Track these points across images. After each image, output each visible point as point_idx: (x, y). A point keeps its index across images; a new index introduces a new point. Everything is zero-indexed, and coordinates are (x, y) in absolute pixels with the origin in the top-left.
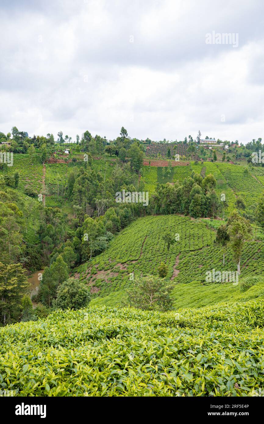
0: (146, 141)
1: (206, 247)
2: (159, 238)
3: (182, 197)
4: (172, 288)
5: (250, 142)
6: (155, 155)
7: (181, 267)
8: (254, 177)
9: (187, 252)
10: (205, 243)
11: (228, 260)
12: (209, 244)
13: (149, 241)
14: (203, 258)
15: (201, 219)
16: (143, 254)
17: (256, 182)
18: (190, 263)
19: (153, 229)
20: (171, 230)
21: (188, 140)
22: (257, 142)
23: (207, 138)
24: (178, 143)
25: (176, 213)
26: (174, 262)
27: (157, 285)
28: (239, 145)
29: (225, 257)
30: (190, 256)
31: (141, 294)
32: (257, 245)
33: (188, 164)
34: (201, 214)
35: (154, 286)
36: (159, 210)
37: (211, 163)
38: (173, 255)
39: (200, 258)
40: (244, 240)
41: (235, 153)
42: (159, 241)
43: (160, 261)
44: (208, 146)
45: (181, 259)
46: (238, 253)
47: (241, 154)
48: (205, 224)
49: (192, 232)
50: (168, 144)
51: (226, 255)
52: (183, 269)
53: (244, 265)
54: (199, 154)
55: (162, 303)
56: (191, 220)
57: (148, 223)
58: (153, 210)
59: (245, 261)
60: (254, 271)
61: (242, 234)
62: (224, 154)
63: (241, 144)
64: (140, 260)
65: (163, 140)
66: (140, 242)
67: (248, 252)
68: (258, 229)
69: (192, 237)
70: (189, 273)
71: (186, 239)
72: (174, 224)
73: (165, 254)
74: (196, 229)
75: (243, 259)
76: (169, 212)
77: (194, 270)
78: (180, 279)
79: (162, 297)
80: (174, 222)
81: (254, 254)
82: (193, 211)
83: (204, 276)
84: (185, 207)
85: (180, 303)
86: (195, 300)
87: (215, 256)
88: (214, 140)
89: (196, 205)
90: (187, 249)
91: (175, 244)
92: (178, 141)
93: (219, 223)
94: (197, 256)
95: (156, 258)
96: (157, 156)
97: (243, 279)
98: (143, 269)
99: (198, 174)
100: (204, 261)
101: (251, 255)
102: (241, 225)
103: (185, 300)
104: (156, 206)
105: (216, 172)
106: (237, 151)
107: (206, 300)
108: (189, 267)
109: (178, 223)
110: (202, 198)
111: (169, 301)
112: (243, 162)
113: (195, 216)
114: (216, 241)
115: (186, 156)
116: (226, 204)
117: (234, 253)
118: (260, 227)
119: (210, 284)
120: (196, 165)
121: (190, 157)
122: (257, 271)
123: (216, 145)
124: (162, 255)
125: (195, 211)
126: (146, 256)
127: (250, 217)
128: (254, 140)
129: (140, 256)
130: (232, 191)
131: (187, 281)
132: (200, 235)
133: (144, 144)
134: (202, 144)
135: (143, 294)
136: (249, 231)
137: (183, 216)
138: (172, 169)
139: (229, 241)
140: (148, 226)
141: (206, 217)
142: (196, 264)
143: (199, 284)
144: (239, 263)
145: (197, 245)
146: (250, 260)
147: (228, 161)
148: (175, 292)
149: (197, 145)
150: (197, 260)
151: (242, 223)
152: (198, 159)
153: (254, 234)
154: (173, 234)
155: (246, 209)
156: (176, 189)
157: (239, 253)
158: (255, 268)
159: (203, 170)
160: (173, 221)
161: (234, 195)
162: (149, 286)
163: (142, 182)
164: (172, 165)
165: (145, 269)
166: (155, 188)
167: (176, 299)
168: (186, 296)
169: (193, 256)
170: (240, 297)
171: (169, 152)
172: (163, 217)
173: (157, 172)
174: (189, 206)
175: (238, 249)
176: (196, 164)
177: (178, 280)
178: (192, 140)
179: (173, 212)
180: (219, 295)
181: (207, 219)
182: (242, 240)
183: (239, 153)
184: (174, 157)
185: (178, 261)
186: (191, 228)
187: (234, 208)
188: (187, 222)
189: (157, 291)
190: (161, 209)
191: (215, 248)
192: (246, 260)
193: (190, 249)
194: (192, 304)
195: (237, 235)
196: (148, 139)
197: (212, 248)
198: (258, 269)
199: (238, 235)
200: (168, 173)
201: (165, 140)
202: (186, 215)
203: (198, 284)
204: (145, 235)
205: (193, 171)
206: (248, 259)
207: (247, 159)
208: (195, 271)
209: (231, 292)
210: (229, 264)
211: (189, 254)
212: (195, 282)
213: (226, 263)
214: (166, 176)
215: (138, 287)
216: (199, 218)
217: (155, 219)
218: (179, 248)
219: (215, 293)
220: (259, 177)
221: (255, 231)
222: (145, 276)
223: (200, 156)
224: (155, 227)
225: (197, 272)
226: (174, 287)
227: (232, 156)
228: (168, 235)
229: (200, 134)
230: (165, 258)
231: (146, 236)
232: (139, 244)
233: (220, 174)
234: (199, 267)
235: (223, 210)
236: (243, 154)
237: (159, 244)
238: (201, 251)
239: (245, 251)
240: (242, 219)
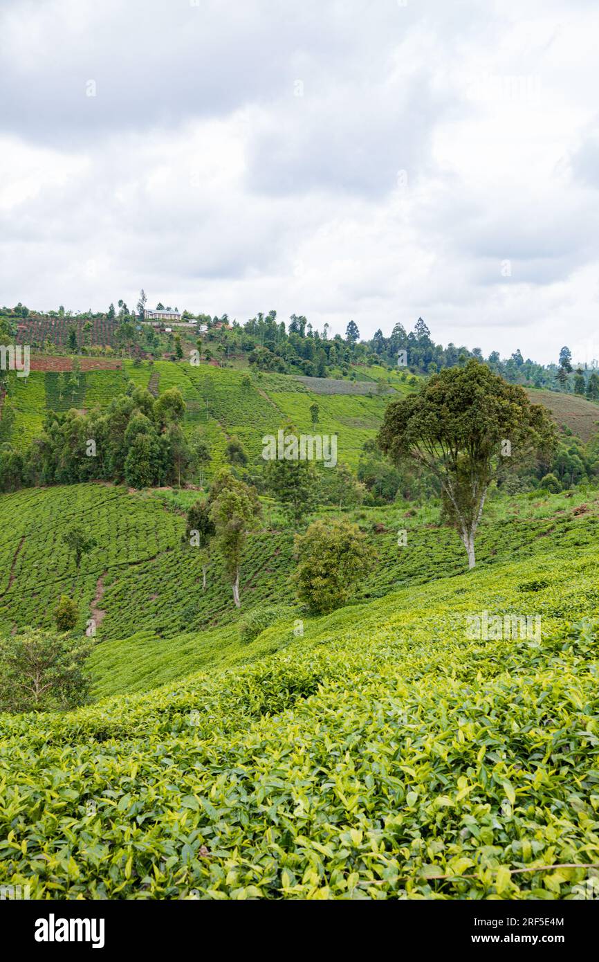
0: (16, 310)
1: (165, 554)
2: (55, 540)
3: (106, 443)
4: (85, 655)
5: (252, 319)
6: (39, 344)
7: (108, 602)
8: (262, 393)
9: (122, 567)
10: (163, 545)
11: (213, 578)
12: (171, 545)
13: (30, 547)
14: (158, 578)
15: (153, 490)
16: (16, 581)
17: (268, 404)
18: (129, 592)
19: (38, 519)
20: (82, 519)
21: (118, 310)
22: (268, 319)
23: (160, 307)
24: (94, 317)
25: (94, 479)
26: (92, 594)
27: (49, 650)
28: (231, 325)
29: (208, 572)
30: (129, 577)
31: (11, 676)
32: (273, 541)
33: (118, 367)
34: (151, 479)
35: (44, 654)
36: (53, 475)
37: (171, 363)
38: (89, 577)
39: (151, 580)
40: (245, 531)
41: (223, 342)
42: (54, 546)
43: (60, 594)
44: (163, 326)
45: (109, 585)
46: (234, 561)
47: (235, 343)
48: (161, 501)
49: (132, 522)
50: (69, 319)
51: (209, 568)
52: (113, 607)
53: (247, 585)
54: (142, 342)
55: (65, 691)
56: (130, 494)
57: (27, 505)
58: (37, 474)
59: (249, 577)
60: (267, 596)
61: (240, 520)
62: (199, 343)
63: (234, 322)
64: (10, 597)
65: (57, 310)
66: (8, 553)
67: (255, 556)
68: (274, 505)
69: (132, 531)
70: (127, 615)
71: (120, 538)
72: (89, 505)
73: (70, 576)
74: (142, 514)
75: (245, 573)
76: (77, 477)
77: (139, 607)
78: (107, 630)
79: (62, 677)
80: (90, 501)
81: (267, 560)
82: (133, 472)
83: (161, 619)
84: (114, 465)
85: (109, 685)
86: (143, 675)
87: (186, 571)
88: (176, 313)
89: (140, 459)
90: (122, 561)
91: (93, 552)
92: (95, 313)
93: (192, 497)
94: (144, 575)
95: (50, 587)
96: (43, 347)
97: (247, 615)
98: (15, 617)
99: (142, 389)
100: (162, 584)
101: (261, 564)
102: (239, 498)
103: (119, 678)
104: (45, 465)
105: (183, 384)
106: (226, 337)
107: (168, 671)
108: (127, 602)
109: (98, 503)
110: (152, 444)
111: (81, 685)
112: (240, 363)
113: (138, 483)
114: (185, 537)
115: (113, 348)
116: (205, 455)
117: (225, 562)
118: (277, 503)
119: (176, 634)
120: (138, 367)
121: (123, 350)
122: (274, 596)
123: (180, 325)
124: (63, 579)
125: (137, 472)
126: (23, 585)
127: (256, 480)
128: (260, 315)
129: (9, 586)
130: (219, 425)
131: (125, 632)
132: (150, 527)
133: (12, 316)
134: (148, 320)
135: (16, 676)
136: (256, 511)
137: (110, 486)
138: (82, 377)
139: (214, 534)
140: (25, 514)
141: (162, 486)
142: (143, 594)
143: (152, 637)
144: (237, 582)
145: (144, 550)
146: (259, 574)
147: (208, 359)
148: (96, 662)
149: (138, 324)
150: (145, 583)
151: (240, 494)
152: (142, 354)
153: (266, 518)
154: (89, 527)
155: (248, 465)
156: (91, 425)
157: (236, 560)
158: (270, 589)
159: (154, 378)
160: (87, 498)
161: (222, 433)
162: (32, 656)
163: (9, 409)
164: (82, 369)
165: (22, 615)
166: (43, 422)
167: (100, 678)
168: (121, 668)
169: (137, 576)
170: (239, 655)
171: (73, 338)
172: (64, 490)
173: (46, 385)
174: (124, 461)
175: (233, 553)
176: (137, 365)
177: (104, 634)
178: (127, 311)
179: (87, 477)
180: (195, 656)
181: (165, 489)
182: (241, 531)
183: (230, 341)
184: (84, 350)
185: (103, 590)
186: (131, 511)
187: (223, 462)
188: (121, 500)
189: (50, 665)
190: (57, 471)
191: (184, 554)
192: (251, 574)
193: (129, 561)
194: (136, 684)
195: (231, 521)
196: (20, 304)
197: (179, 555)
198: (276, 590)
199: (233, 522)
200: (71, 387)
201: (62, 309)
202: (117, 484)
203: (149, 638)
204: (21, 534)
205: (131, 381)
206: (256, 572)
207: (248, 355)
208: (141, 609)
209: (221, 646)
210: (215, 585)
211: (127, 572)
212: (144, 633)
213: (209, 585)
214: (66, 394)
215: (4, 660)
216: (147, 488)
217: (44, 495)
218: (103, 559)
219: (186, 653)
220: (274, 395)
221: (268, 511)
222: (23, 632)
223: (147, 349)
224: (45, 515)
225: (146, 612)
226: (91, 651)
227: (216, 348)
228: (75, 531)
229: (144, 297)
230: (70, 586)
231: (24, 537)
232: (6, 557)
233: (191, 388)
234: (151, 599)
235: (201, 468)
236: (239, 344)
237: (56, 553)
238: (154, 562)
239: (249, 555)
240: (241, 487)
